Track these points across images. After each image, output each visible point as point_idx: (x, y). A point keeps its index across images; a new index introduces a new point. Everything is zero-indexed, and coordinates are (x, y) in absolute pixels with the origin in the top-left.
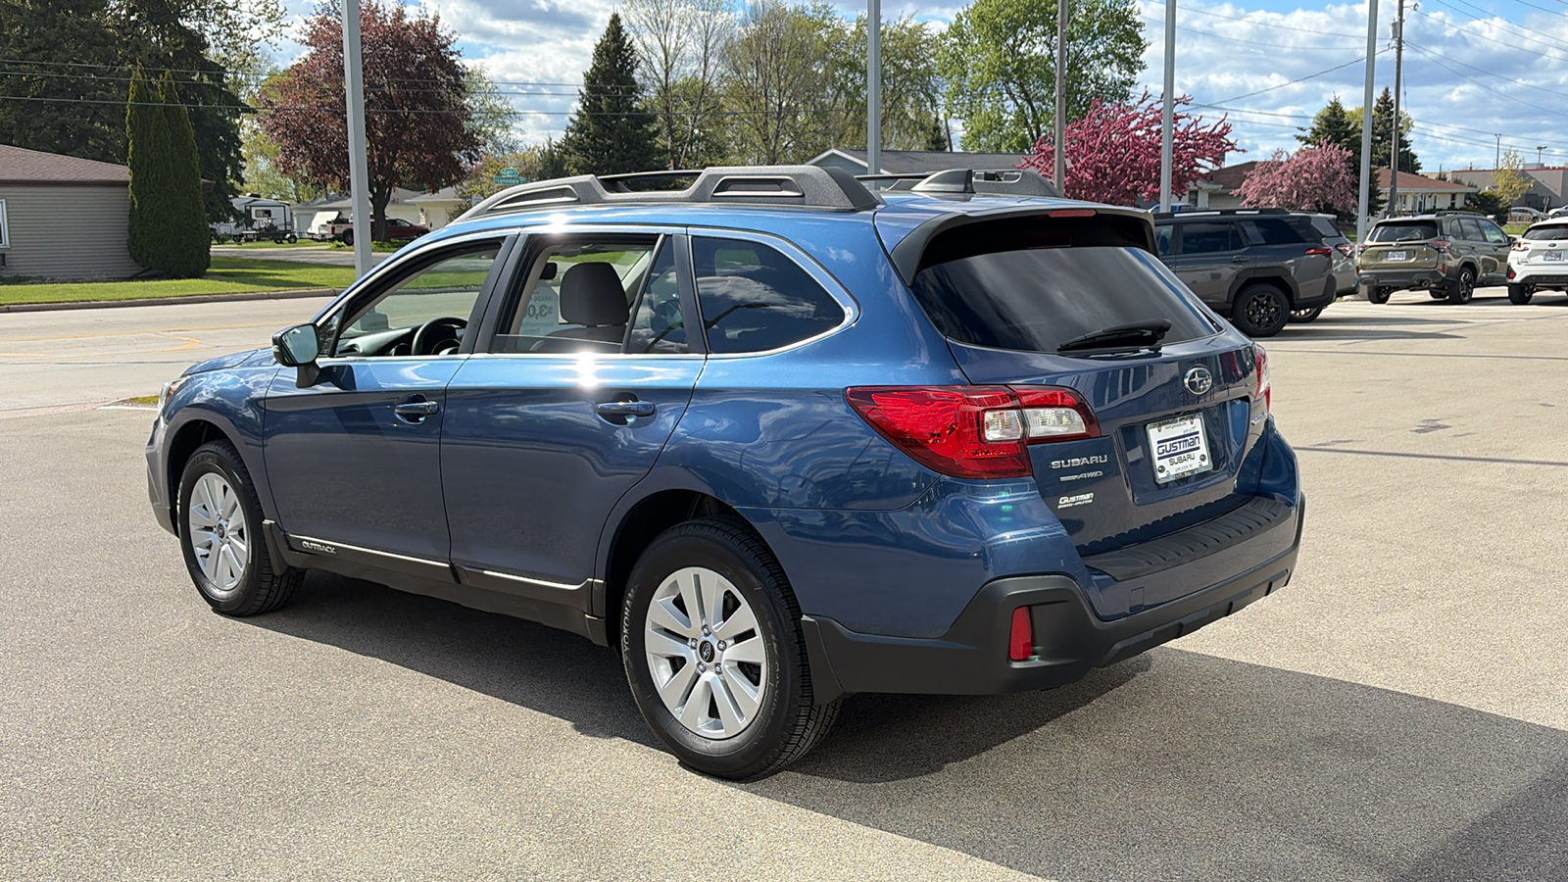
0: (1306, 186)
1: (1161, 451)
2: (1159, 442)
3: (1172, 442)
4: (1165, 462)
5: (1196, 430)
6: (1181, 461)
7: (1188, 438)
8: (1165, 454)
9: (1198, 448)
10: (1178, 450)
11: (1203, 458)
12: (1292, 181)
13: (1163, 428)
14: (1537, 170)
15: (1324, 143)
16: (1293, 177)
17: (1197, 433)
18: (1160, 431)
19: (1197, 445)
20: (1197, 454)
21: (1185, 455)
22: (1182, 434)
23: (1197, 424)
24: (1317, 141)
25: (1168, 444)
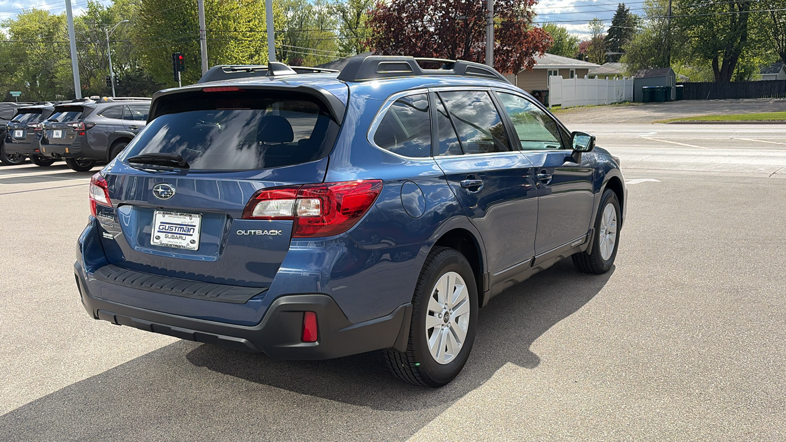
1: (161, 227)
2: (161, 223)
3: (170, 225)
4: (162, 235)
5: (194, 224)
6: (173, 237)
7: (185, 227)
8: (164, 230)
9: (192, 235)
10: (173, 231)
11: (193, 242)
13: (166, 215)
17: (195, 226)
18: (164, 217)
19: (191, 233)
20: (189, 238)
21: (178, 235)
22: (180, 223)
23: (196, 220)
25: (167, 225)
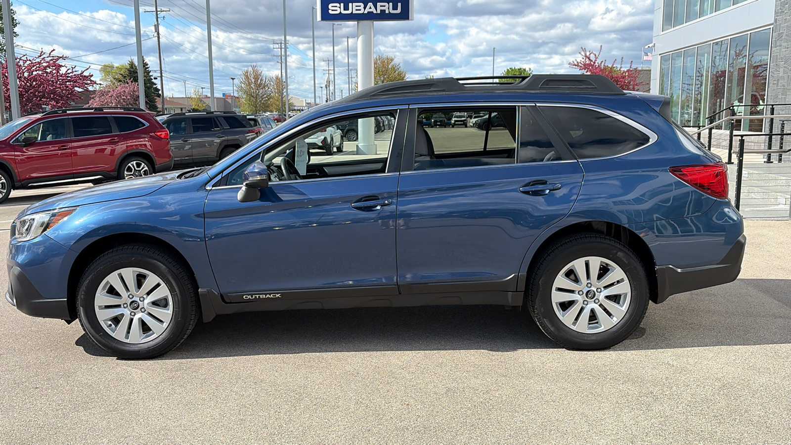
0: (124, 103)
12: (116, 100)
14: (205, 98)
15: (129, 81)
16: (117, 99)
24: (126, 81)
